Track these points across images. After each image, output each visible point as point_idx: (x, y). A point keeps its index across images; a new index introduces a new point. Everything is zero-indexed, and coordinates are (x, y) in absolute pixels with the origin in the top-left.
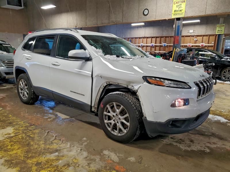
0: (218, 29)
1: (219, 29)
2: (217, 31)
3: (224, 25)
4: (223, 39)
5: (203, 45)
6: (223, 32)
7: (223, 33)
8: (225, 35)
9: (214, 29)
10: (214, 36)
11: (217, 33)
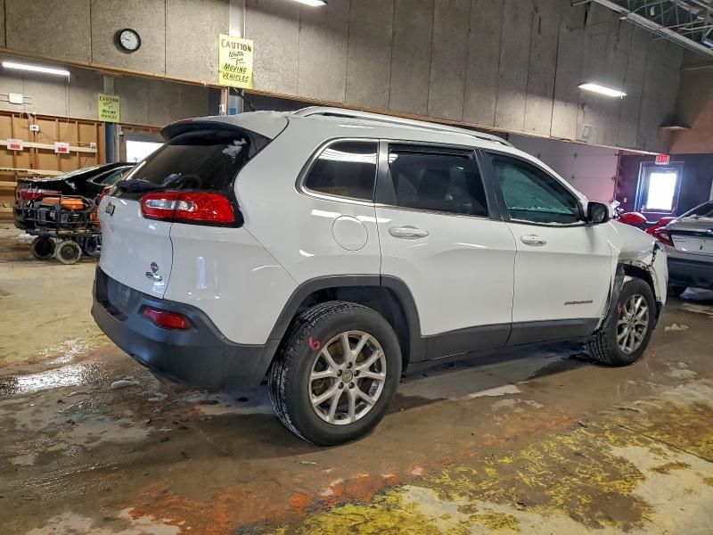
0: (101, 106)
1: (106, 108)
2: (101, 113)
3: (117, 98)
4: (118, 137)
5: (65, 150)
6: (118, 117)
7: (117, 120)
8: (125, 127)
9: (90, 104)
10: (93, 124)
11: (101, 119)
